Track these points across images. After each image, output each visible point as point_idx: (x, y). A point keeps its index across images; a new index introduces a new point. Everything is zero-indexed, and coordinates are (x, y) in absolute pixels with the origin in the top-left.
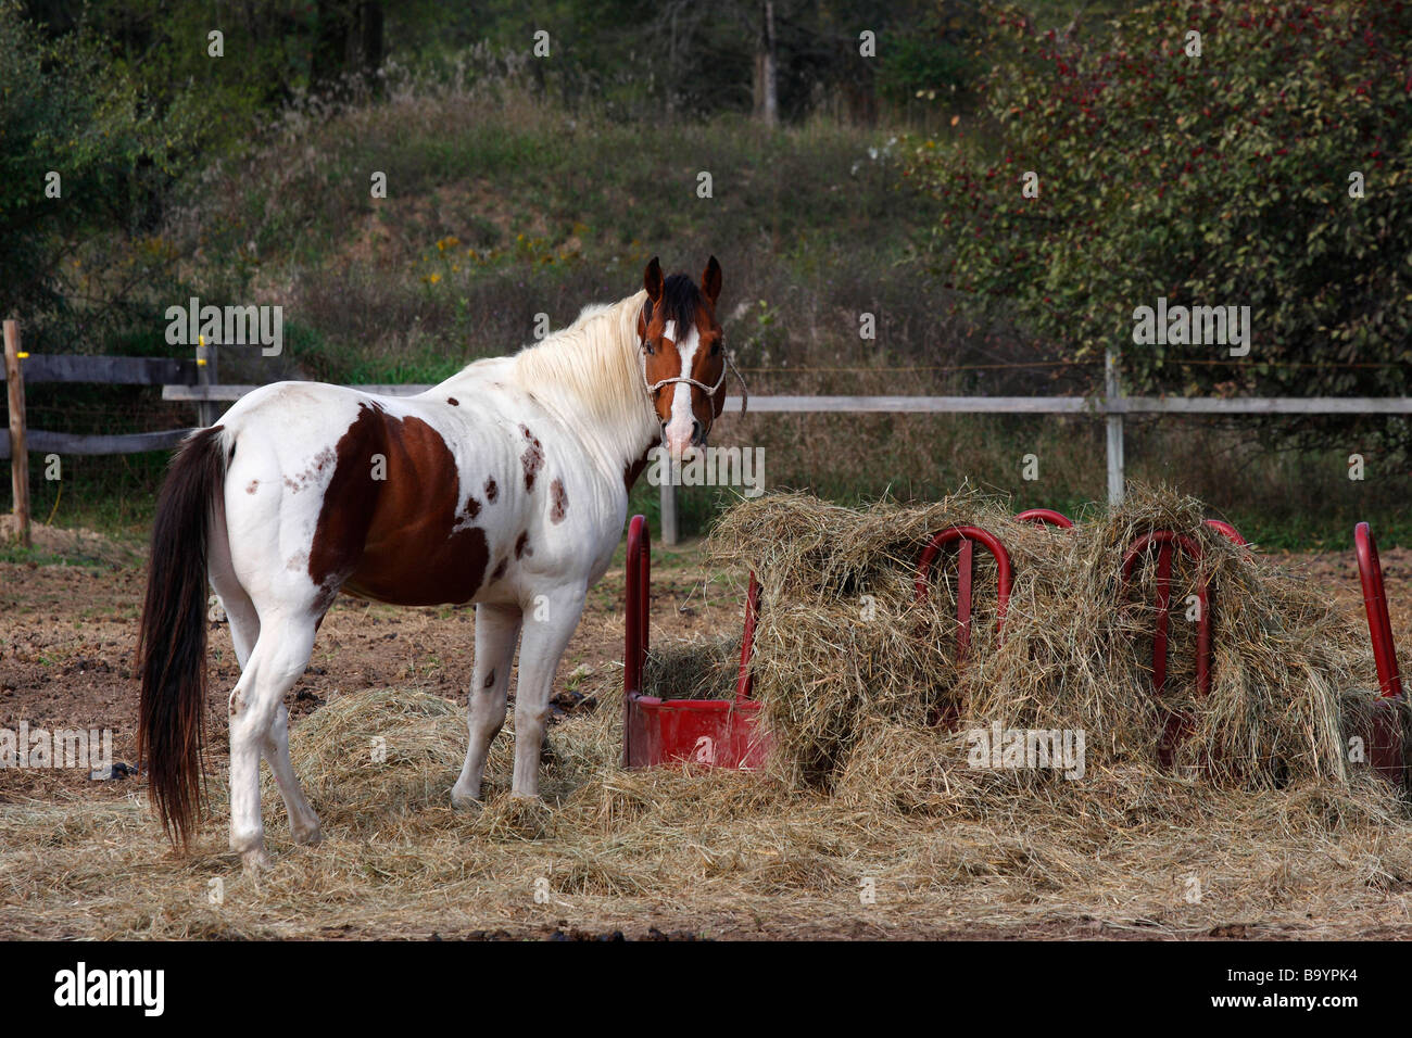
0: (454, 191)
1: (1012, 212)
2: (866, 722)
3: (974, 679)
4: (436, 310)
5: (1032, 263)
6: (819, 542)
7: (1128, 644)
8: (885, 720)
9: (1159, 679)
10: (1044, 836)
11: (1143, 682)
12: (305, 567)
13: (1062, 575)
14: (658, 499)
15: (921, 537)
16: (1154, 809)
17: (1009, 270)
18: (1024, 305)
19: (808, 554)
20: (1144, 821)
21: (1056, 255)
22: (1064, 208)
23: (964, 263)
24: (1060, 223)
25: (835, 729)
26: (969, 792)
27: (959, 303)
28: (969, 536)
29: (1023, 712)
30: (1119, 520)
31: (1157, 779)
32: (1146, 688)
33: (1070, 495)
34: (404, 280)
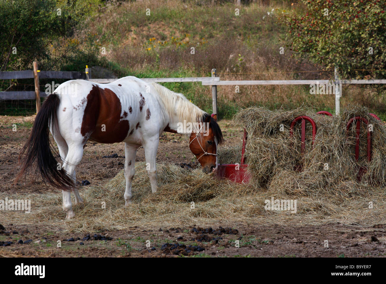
0: (154, 25)
1: (308, 29)
2: (277, 170)
3: (306, 158)
4: (150, 58)
5: (314, 43)
6: (263, 121)
7: (348, 148)
8: (282, 169)
9: (357, 157)
10: (326, 201)
11: (352, 158)
12: (80, 132)
13: (330, 129)
14: (212, 109)
15: (291, 119)
16: (356, 193)
17: (308, 45)
18: (312, 55)
19: (260, 124)
20: (354, 196)
21: (321, 41)
22: (322, 28)
23: (295, 43)
24: (321, 32)
25: (268, 172)
26: (305, 189)
27: (294, 54)
28: (304, 119)
29: (320, 167)
30: (345, 114)
31: (357, 185)
32: (353, 160)
33: (325, 107)
34: (141, 50)
